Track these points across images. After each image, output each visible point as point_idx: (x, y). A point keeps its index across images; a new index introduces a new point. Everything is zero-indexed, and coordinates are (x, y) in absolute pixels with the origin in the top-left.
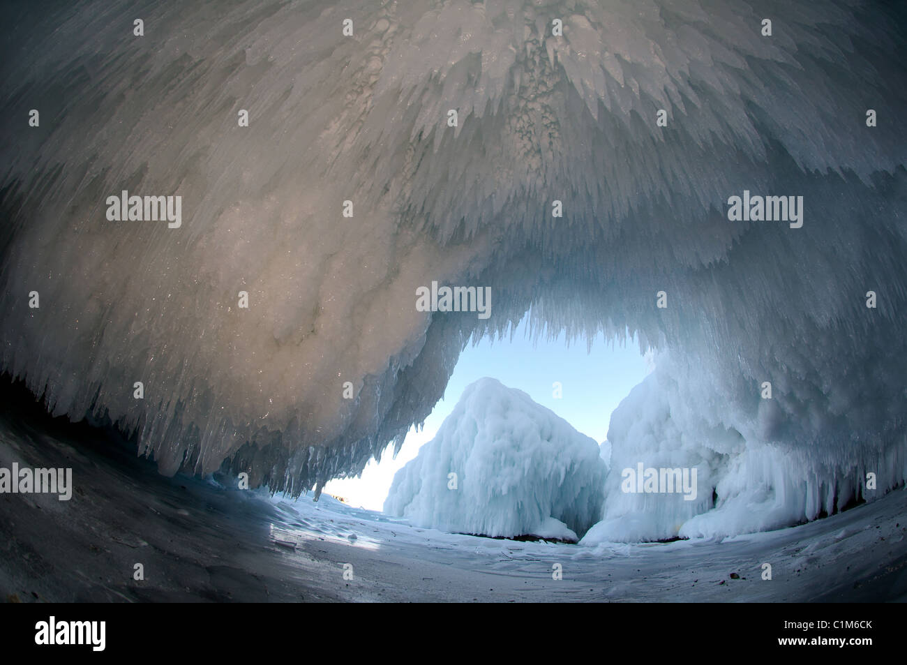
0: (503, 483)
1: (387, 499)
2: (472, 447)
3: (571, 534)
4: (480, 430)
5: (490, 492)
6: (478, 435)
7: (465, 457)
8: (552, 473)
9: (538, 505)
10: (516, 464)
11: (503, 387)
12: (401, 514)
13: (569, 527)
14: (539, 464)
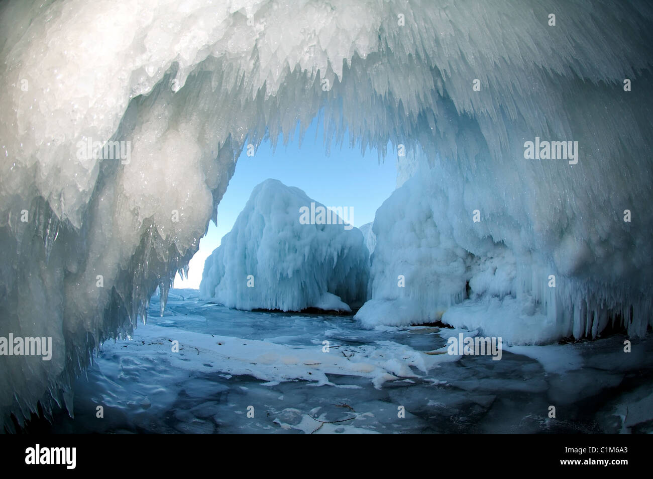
0: (288, 269)
1: (202, 282)
2: (261, 238)
3: (345, 307)
4: (267, 224)
5: (278, 276)
6: (265, 227)
7: (256, 245)
8: (327, 257)
9: (318, 283)
10: (297, 251)
11: (284, 186)
12: (213, 294)
13: (343, 300)
14: (316, 250)
